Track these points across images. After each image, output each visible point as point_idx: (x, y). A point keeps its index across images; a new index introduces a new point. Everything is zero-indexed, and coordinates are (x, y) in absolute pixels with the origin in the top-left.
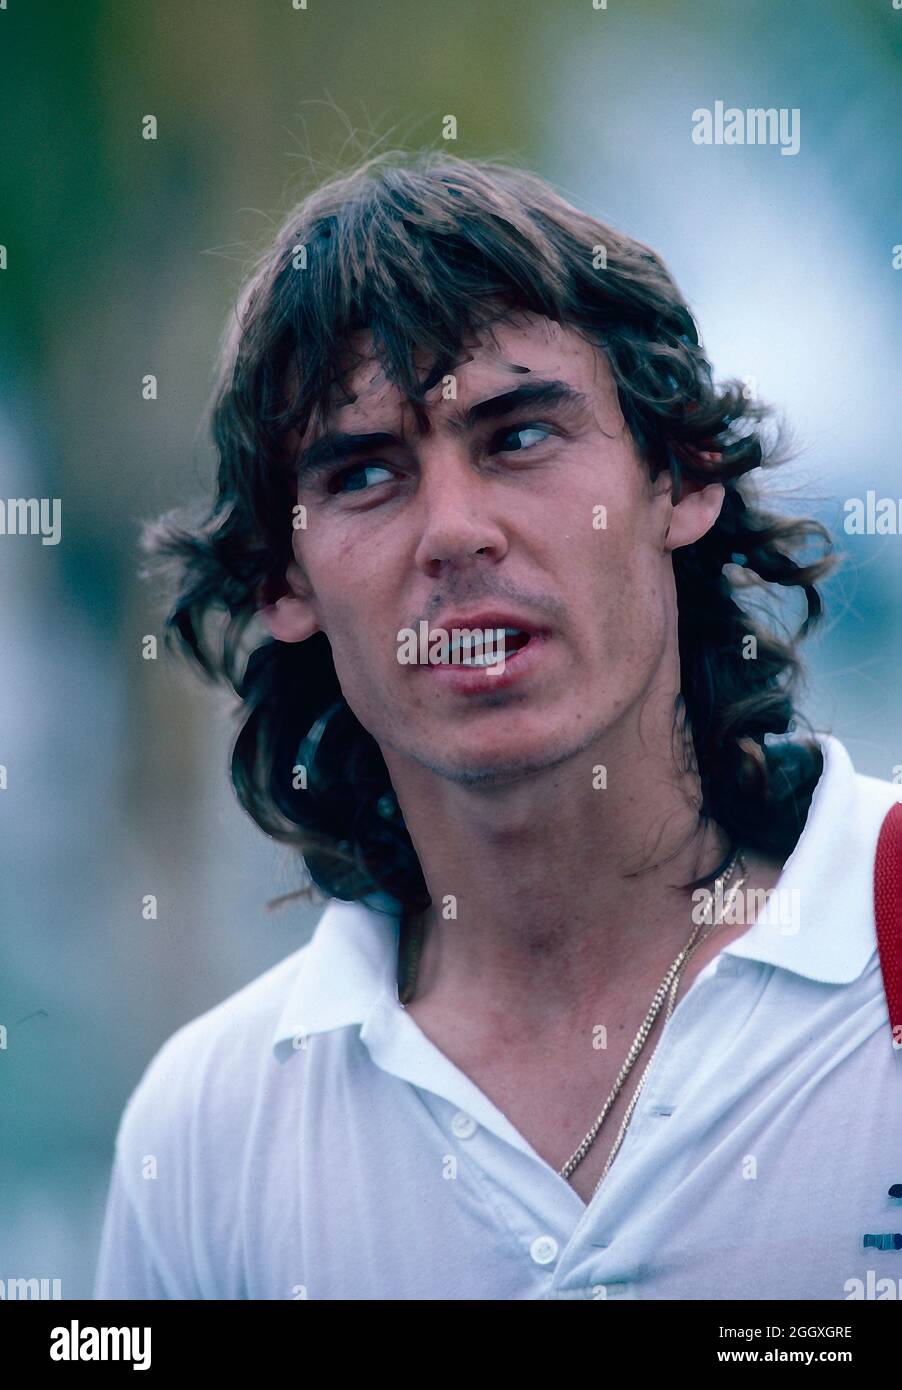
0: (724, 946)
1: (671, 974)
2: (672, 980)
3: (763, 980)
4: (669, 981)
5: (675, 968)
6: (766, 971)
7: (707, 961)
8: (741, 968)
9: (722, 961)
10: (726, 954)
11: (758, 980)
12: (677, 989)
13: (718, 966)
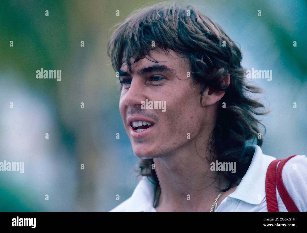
0: (229, 194)
1: (216, 201)
2: (216, 203)
3: (238, 203)
4: (215, 203)
5: (216, 200)
6: (239, 201)
7: (224, 198)
8: (232, 200)
9: (228, 198)
10: (229, 197)
11: (236, 203)
12: (217, 205)
13: (227, 199)
